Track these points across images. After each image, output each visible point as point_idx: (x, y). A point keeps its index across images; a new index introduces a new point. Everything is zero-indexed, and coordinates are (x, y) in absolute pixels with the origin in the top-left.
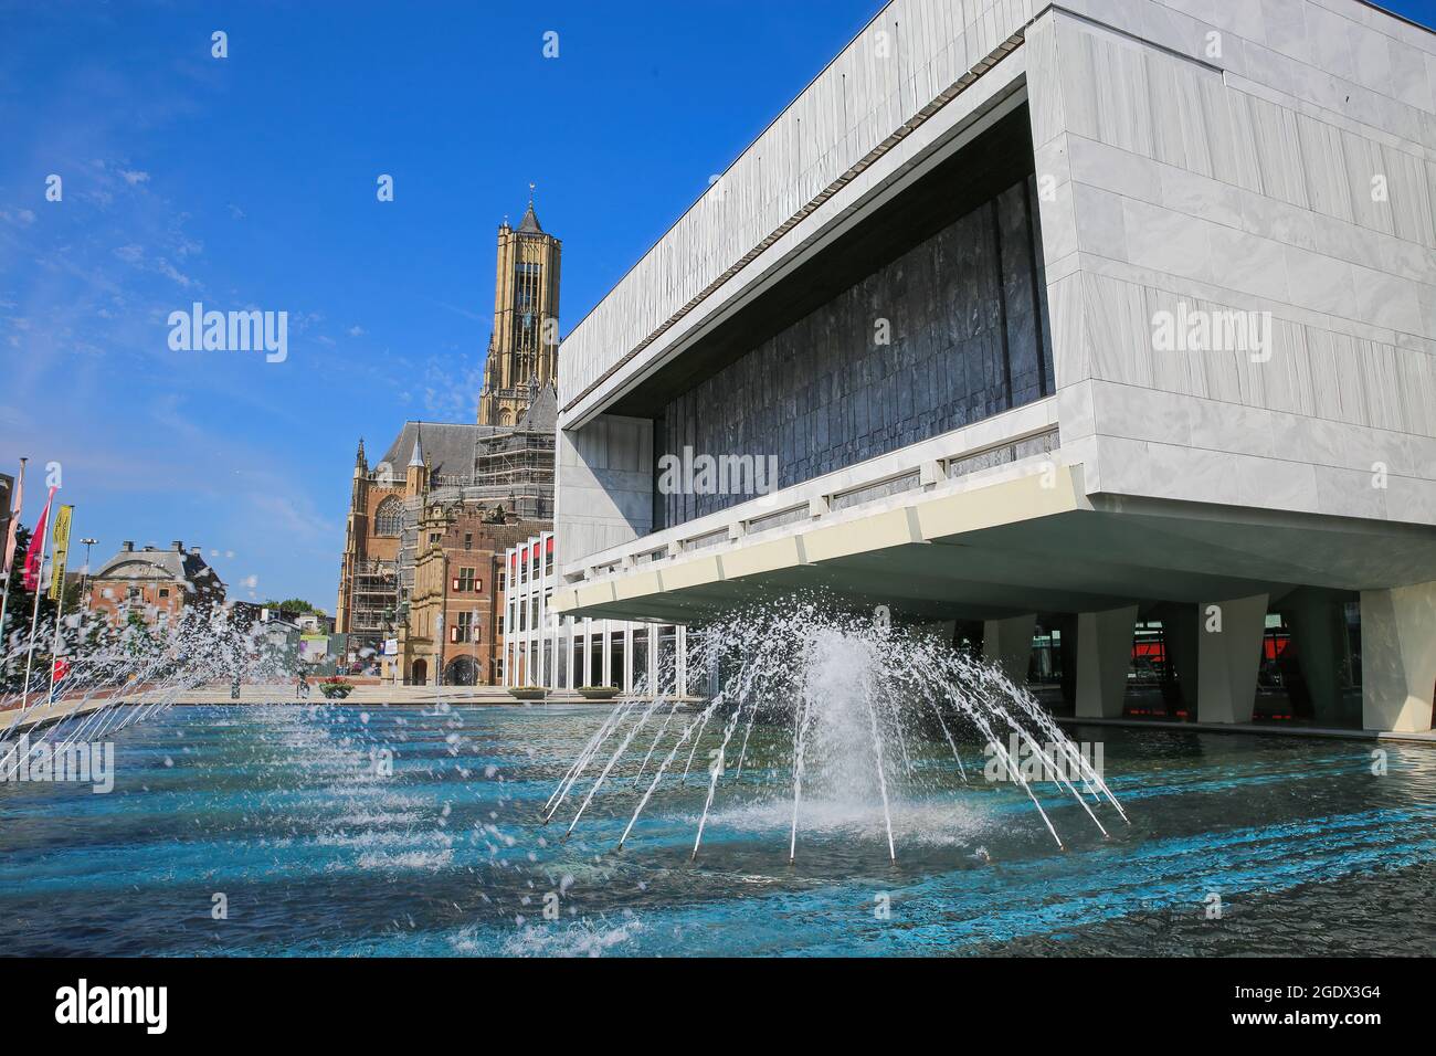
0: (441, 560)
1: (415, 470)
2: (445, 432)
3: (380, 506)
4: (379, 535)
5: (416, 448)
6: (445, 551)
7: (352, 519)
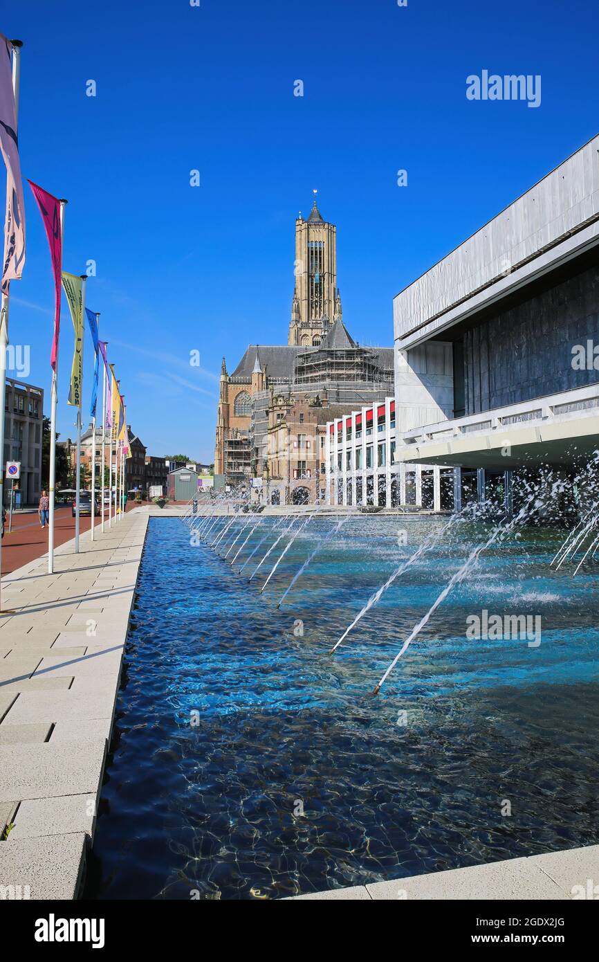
0: (286, 430)
1: (257, 375)
2: (272, 351)
3: (236, 398)
4: (237, 415)
5: (257, 362)
6: (288, 424)
7: (221, 406)
